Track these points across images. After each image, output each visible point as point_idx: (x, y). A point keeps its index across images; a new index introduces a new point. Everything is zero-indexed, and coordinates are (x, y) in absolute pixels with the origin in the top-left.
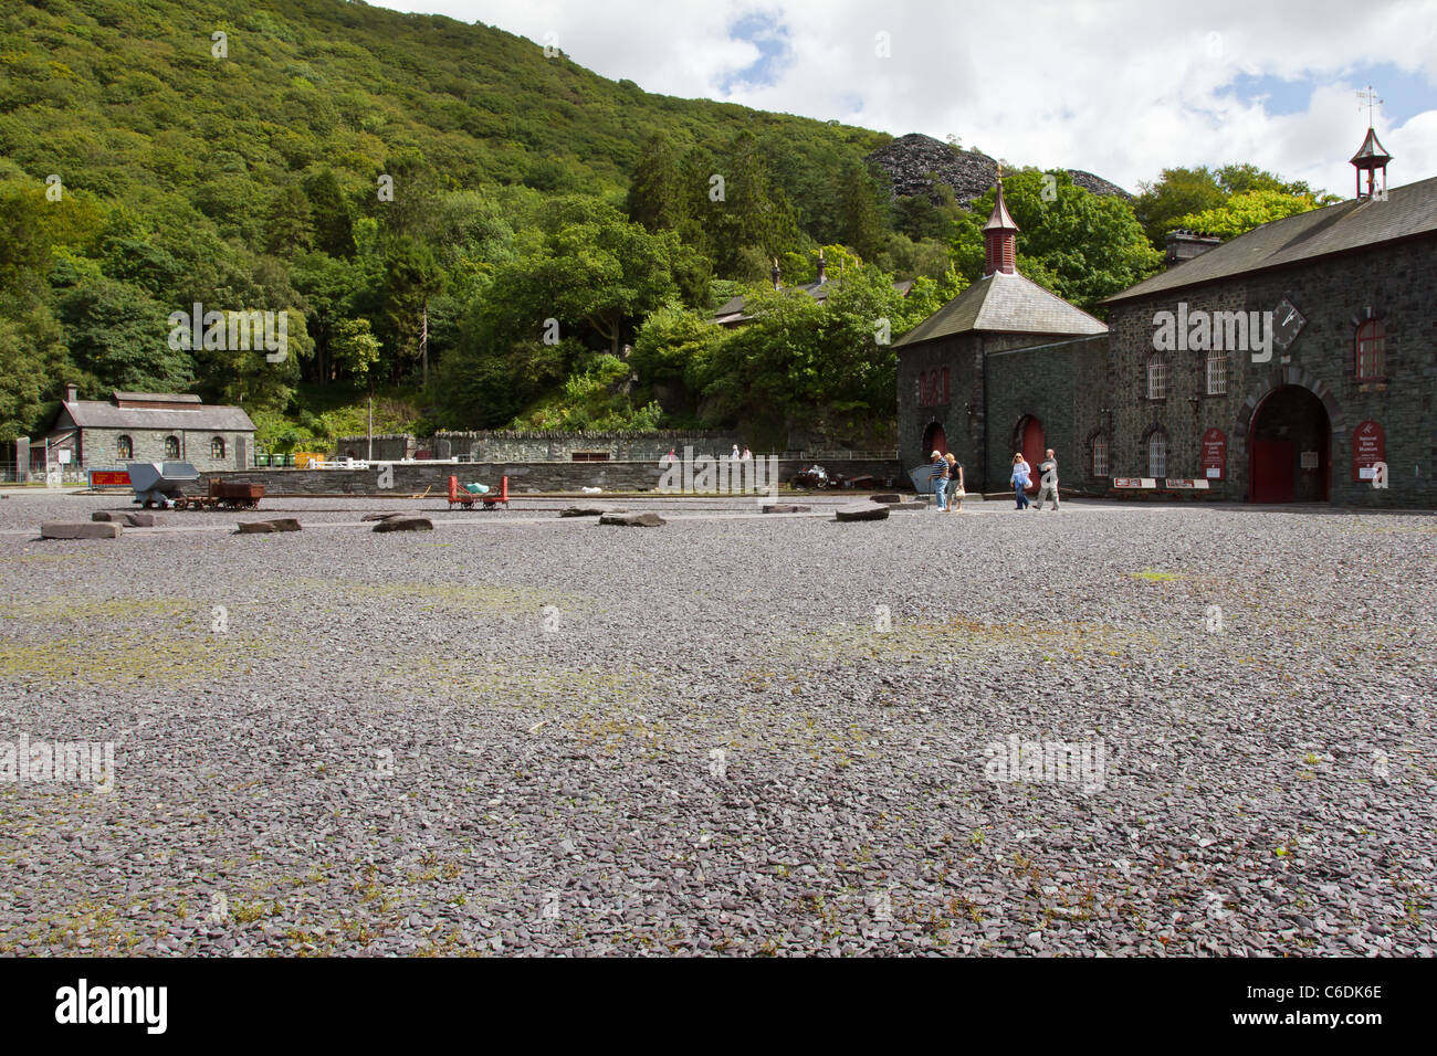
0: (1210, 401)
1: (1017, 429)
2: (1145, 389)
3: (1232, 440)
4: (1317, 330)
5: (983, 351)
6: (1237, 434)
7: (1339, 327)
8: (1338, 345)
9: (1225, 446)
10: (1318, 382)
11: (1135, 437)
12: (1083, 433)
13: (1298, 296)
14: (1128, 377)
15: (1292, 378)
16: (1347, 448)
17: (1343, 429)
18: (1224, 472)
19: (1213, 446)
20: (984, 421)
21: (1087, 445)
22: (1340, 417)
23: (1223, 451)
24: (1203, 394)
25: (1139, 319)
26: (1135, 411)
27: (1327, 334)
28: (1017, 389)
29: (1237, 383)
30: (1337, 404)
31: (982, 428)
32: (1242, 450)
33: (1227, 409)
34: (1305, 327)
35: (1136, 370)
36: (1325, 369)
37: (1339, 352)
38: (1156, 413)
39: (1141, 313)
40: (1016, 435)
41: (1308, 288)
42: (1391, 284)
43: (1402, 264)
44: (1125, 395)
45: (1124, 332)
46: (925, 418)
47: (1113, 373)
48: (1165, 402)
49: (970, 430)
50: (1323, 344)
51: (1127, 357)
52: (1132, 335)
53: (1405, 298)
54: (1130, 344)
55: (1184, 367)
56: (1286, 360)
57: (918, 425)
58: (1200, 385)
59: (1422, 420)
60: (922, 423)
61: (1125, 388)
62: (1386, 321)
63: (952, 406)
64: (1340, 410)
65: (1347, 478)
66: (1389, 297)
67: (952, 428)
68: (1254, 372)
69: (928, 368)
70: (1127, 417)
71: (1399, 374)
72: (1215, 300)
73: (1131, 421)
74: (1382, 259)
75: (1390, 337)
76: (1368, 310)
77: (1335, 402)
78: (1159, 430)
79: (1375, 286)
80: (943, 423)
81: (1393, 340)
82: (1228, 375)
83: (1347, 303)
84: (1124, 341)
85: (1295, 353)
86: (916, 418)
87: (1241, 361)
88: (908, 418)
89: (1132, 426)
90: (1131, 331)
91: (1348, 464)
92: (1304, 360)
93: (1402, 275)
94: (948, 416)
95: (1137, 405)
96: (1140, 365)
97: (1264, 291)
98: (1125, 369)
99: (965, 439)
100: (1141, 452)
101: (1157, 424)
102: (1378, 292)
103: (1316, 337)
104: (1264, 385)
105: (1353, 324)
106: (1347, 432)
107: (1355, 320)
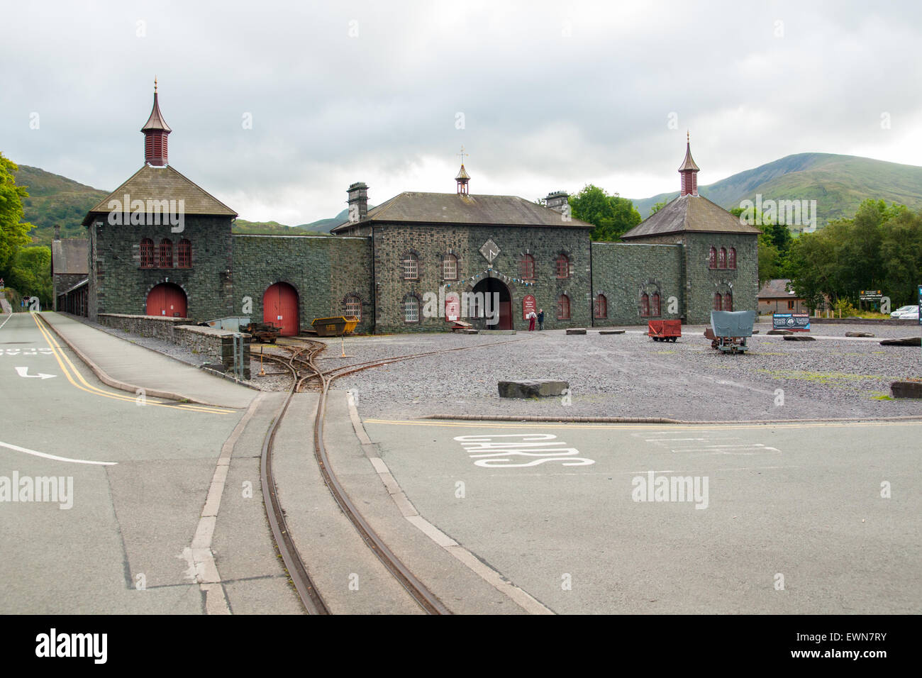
1: (266, 291)
2: (403, 273)
8: (515, 262)
10: (506, 277)
11: (398, 299)
13: (496, 239)
14: (391, 265)
15: (494, 274)
16: (520, 306)
17: (518, 298)
21: (342, 304)
22: (516, 293)
24: (444, 279)
25: (399, 233)
26: (398, 285)
27: (510, 257)
28: (268, 264)
29: (464, 274)
33: (459, 286)
34: (500, 253)
35: (397, 262)
36: (509, 272)
37: (516, 266)
38: (413, 287)
39: (401, 231)
41: (501, 236)
42: (536, 242)
43: (540, 234)
44: (388, 276)
45: (388, 239)
46: (152, 278)
47: (379, 262)
48: (418, 281)
49: (223, 291)
50: (509, 262)
51: (391, 254)
52: (395, 242)
53: (542, 248)
54: (393, 247)
55: (432, 264)
56: (491, 266)
57: (138, 284)
58: (442, 274)
59: (550, 295)
60: (145, 282)
61: (388, 272)
62: (535, 256)
63: (196, 270)
64: (516, 290)
65: (520, 319)
66: (536, 247)
67: (196, 288)
68: (474, 270)
69: (156, 237)
70: (391, 288)
71: (540, 277)
72: (450, 233)
73: (394, 290)
74: (533, 231)
75: (536, 262)
76: (528, 250)
77: (514, 287)
78: (414, 296)
79: (530, 241)
80: (181, 284)
81: (538, 264)
82: (458, 270)
83: (518, 246)
84: (388, 244)
85: (495, 264)
86: (135, 278)
87: (467, 264)
88: (120, 277)
89: (394, 293)
90: (394, 239)
91: (520, 313)
92: (500, 267)
93: (540, 239)
94: (190, 278)
95: (399, 282)
96: (400, 260)
97: (478, 233)
98: (388, 260)
99: (216, 297)
100: (402, 308)
101: (414, 292)
102: (531, 244)
103: (505, 259)
104: (480, 277)
105: (521, 255)
106: (519, 300)
107: (522, 253)
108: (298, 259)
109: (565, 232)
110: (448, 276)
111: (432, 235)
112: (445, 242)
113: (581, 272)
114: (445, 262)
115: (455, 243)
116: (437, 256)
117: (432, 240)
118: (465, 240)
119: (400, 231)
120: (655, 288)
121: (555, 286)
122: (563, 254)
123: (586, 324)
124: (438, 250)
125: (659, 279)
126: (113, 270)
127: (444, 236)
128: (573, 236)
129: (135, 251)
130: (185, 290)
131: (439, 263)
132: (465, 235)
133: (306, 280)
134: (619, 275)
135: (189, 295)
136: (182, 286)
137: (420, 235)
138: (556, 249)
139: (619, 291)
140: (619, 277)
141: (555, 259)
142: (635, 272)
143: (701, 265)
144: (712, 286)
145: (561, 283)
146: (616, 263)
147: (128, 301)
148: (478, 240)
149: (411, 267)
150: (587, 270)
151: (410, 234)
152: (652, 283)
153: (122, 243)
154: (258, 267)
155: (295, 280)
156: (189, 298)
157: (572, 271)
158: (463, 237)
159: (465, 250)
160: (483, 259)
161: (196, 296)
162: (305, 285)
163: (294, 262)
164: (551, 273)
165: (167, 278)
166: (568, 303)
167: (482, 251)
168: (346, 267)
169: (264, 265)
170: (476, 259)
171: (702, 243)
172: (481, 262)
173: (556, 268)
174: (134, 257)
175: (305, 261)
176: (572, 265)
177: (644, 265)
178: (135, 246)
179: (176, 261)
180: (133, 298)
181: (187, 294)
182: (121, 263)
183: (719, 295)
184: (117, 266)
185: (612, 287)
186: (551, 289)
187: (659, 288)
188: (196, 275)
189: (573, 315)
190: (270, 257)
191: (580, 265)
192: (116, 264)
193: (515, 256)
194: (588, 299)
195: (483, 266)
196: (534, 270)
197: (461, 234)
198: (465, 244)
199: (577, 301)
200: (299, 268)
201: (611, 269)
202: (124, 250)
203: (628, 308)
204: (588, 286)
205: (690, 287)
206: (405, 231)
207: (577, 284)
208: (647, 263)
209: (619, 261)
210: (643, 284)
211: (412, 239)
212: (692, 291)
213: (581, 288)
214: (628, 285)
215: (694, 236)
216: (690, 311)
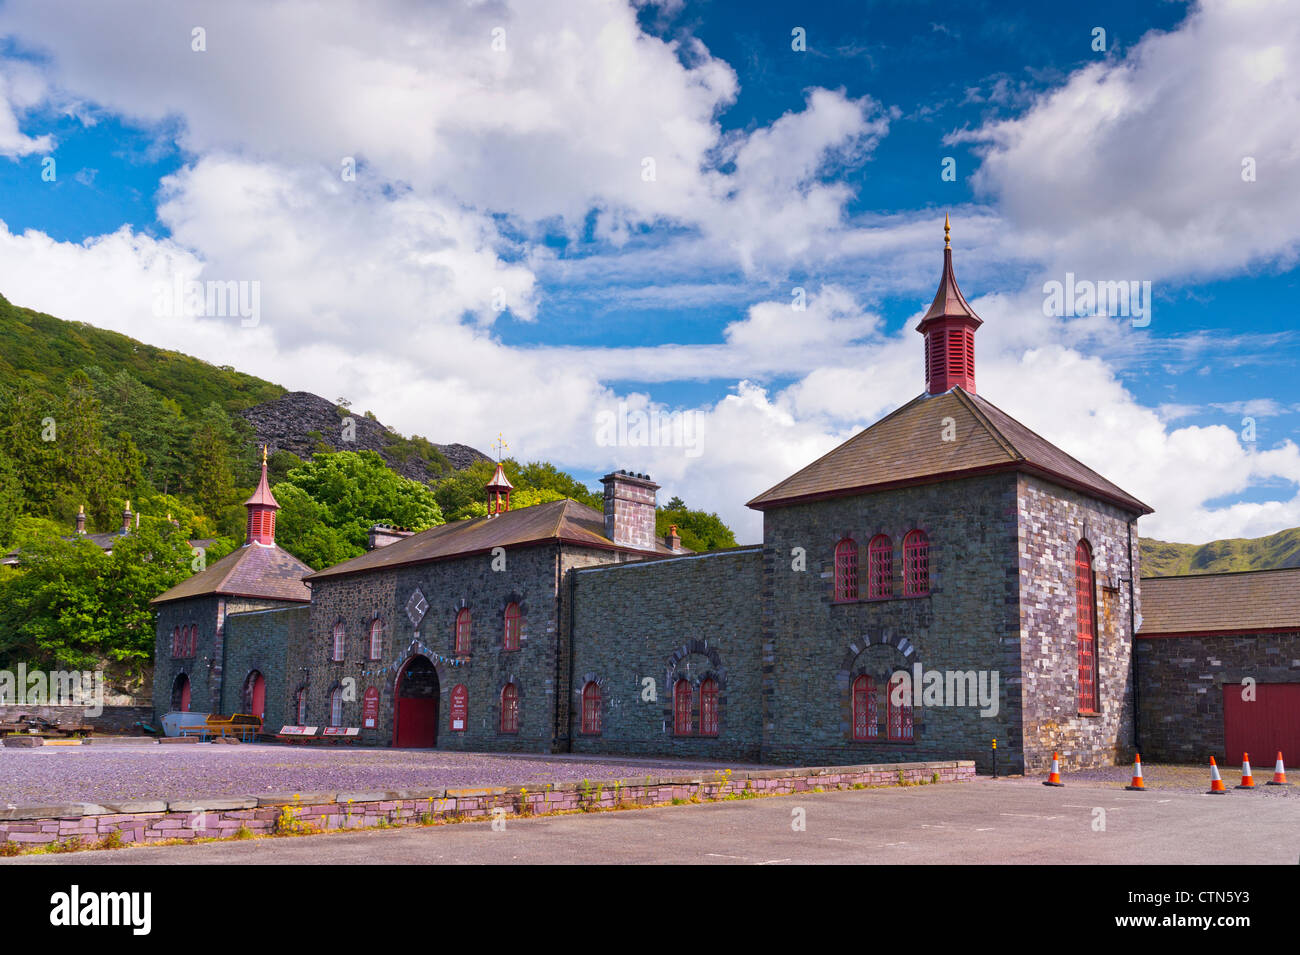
0: (372, 665)
1: (248, 682)
2: (332, 653)
3: (383, 696)
4: (435, 613)
5: (225, 611)
6: (386, 692)
7: (447, 612)
8: (446, 625)
9: (379, 701)
10: (434, 654)
12: (292, 687)
13: (426, 586)
14: (321, 642)
15: (420, 649)
16: (448, 705)
17: (446, 690)
18: (377, 722)
19: (371, 700)
20: (222, 673)
21: (295, 698)
22: (445, 680)
23: (377, 705)
24: (367, 659)
26: (324, 670)
27: (440, 617)
28: (249, 648)
29: (388, 651)
30: (444, 670)
31: (220, 680)
32: (388, 705)
33: (381, 671)
34: (429, 611)
35: (327, 636)
36: (438, 644)
37: (447, 631)
38: (337, 673)
40: (246, 687)
41: (432, 581)
42: (476, 584)
43: (482, 569)
45: (322, 604)
46: (177, 668)
47: (313, 638)
48: (343, 664)
50: (438, 625)
51: (322, 625)
52: (327, 607)
53: (483, 595)
54: (325, 614)
55: (357, 636)
56: (417, 635)
59: (488, 685)
60: (173, 674)
62: (472, 610)
64: (445, 676)
65: (446, 729)
66: (475, 593)
67: (195, 679)
68: (398, 643)
69: (181, 624)
71: (478, 650)
74: (473, 564)
75: (475, 622)
76: (464, 601)
80: (189, 674)
81: (476, 625)
82: (383, 644)
83: (452, 595)
84: (321, 611)
85: (420, 630)
86: (169, 668)
87: (391, 634)
90: (326, 603)
91: (448, 717)
92: (426, 636)
93: (481, 577)
94: (193, 668)
97: (406, 580)
101: (337, 681)
103: (434, 619)
104: (404, 655)
105: (455, 610)
106: (449, 692)
107: (456, 608)
108: (267, 640)
110: (372, 654)
111: (360, 592)
112: (372, 600)
113: (538, 636)
115: (382, 601)
116: (363, 623)
117: (359, 599)
118: (393, 593)
119: (333, 590)
120: (705, 664)
122: (514, 602)
123: (540, 744)
124: (364, 613)
125: (713, 642)
126: (160, 661)
128: (530, 563)
129: (171, 641)
130: (190, 681)
131: (364, 634)
132: (392, 586)
133: (270, 667)
135: (192, 687)
136: (189, 677)
137: (349, 594)
138: (501, 593)
139: (626, 672)
140: (626, 642)
141: (499, 613)
142: (659, 627)
143: (806, 595)
144: (840, 652)
145: (507, 660)
147: (164, 693)
148: (407, 592)
150: (549, 630)
151: (341, 593)
152: (697, 648)
153: (166, 633)
154: (242, 652)
155: (263, 667)
156: (192, 690)
157: (524, 633)
158: (390, 585)
159: (391, 611)
160: (410, 623)
161: (195, 688)
162: (270, 673)
163: (264, 644)
165: (183, 669)
166: (517, 700)
167: (407, 609)
169: (246, 649)
170: (400, 624)
171: (809, 530)
172: (407, 628)
174: (170, 646)
175: (271, 642)
176: (526, 621)
177: (679, 609)
178: (171, 635)
179: (189, 649)
180: (166, 691)
182: (164, 654)
183: (865, 680)
184: (163, 657)
185: (611, 665)
186: (490, 671)
187: (716, 663)
188: (196, 664)
189: (522, 725)
190: (249, 639)
191: (538, 621)
194: (548, 692)
195: (408, 635)
196: (470, 638)
198: (392, 600)
200: (267, 652)
202: (166, 640)
203: (640, 714)
204: (548, 664)
205: (771, 658)
206: (336, 590)
207: (530, 661)
208: (687, 604)
209: (627, 604)
210: (675, 656)
211: (341, 600)
212: (778, 671)
213: (536, 669)
214: (643, 659)
215: (787, 513)
216: (771, 726)
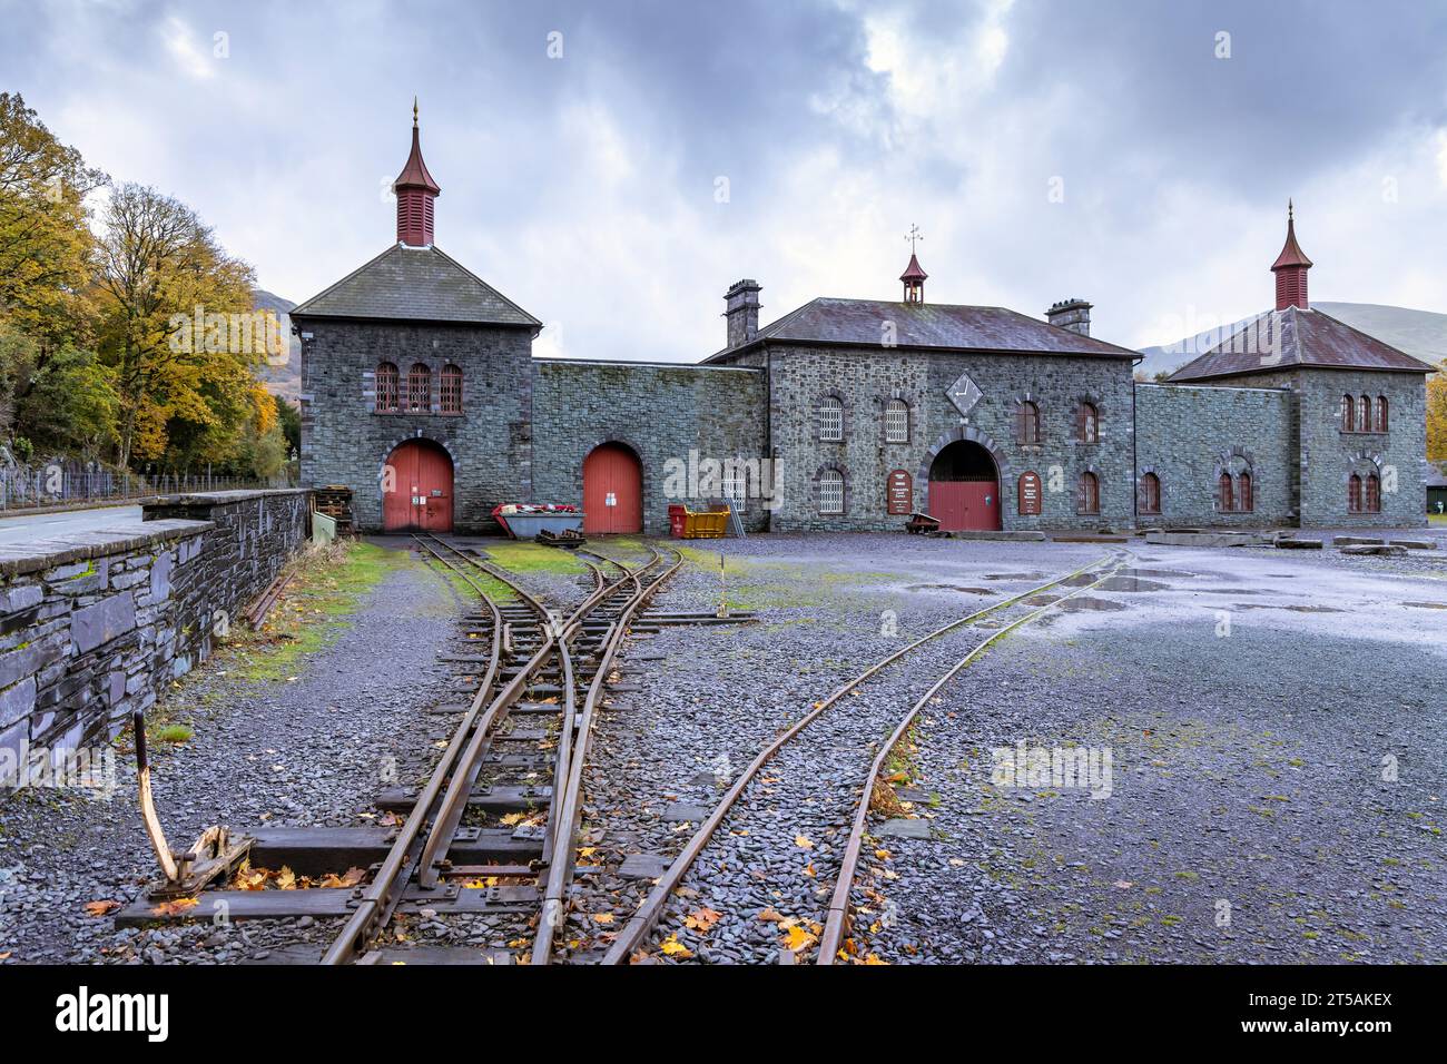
0: (891, 447)
3: (916, 481)
4: (990, 402)
6: (920, 476)
8: (1005, 415)
9: (910, 486)
10: (991, 441)
11: (809, 474)
13: (974, 374)
14: (798, 416)
15: (970, 435)
16: (1014, 489)
17: (1010, 475)
18: (909, 507)
19: (897, 484)
22: (1007, 467)
23: (908, 489)
25: (812, 362)
26: (809, 451)
27: (998, 407)
28: (592, 410)
29: (920, 434)
30: (1005, 457)
32: (925, 489)
33: (911, 454)
34: (981, 400)
35: (808, 411)
36: (996, 432)
37: (1008, 421)
38: (834, 454)
39: (816, 358)
41: (983, 369)
42: (1043, 381)
43: (1049, 368)
44: (793, 433)
45: (794, 372)
46: (395, 430)
47: (778, 410)
48: (843, 443)
49: (514, 454)
50: (996, 414)
51: (798, 397)
52: (804, 376)
53: (1052, 392)
54: (802, 385)
55: (867, 415)
56: (966, 421)
57: (370, 439)
58: (883, 432)
59: (1064, 472)
60: (383, 437)
61: (793, 426)
62: (1039, 405)
63: (470, 418)
64: (1008, 462)
65: (1014, 511)
66: (1041, 389)
67: (469, 448)
68: (937, 427)
69: (402, 360)
70: (797, 455)
71: (1048, 441)
72: (898, 362)
73: (802, 459)
74: (1037, 362)
75: (1042, 415)
76: (1028, 394)
77: (1004, 456)
78: (836, 469)
79: (1033, 379)
80: (444, 440)
81: (1045, 418)
82: (910, 426)
83: (1012, 388)
84: (794, 380)
85: (972, 417)
86: (365, 429)
87: (925, 416)
88: (340, 428)
89: (804, 463)
90: (803, 373)
91: (1015, 501)
92: (980, 423)
93: (1050, 376)
94: (459, 432)
95: (810, 444)
96: (813, 406)
97: (944, 364)
98: (793, 408)
99: (503, 464)
100: (814, 489)
101: (836, 463)
102: (1034, 384)
103: (990, 408)
104: (947, 438)
105: (1016, 402)
106: (1013, 479)
107: (1018, 400)
108: (643, 403)
109: (1092, 364)
110: (893, 436)
111: (867, 367)
112: (888, 378)
113: (1116, 434)
114: (888, 412)
115: (905, 381)
116: (875, 401)
117: (866, 374)
118: (923, 375)
119: (814, 357)
120: (1243, 464)
121: (1074, 457)
122: (1089, 403)
124: (877, 391)
125: (1250, 449)
126: (329, 415)
127: (887, 369)
128: (1104, 371)
129: (366, 384)
130: (450, 451)
131: (880, 414)
132: (922, 367)
133: (654, 439)
134: (1182, 440)
135: (457, 460)
136: (445, 445)
137: (846, 366)
138: (1075, 393)
139: (1182, 467)
140: (1181, 444)
141: (1074, 411)
142: (1210, 435)
143: (1326, 425)
144: (1345, 461)
145: (1086, 451)
146: (1176, 420)
147: (353, 468)
148: (945, 376)
149: (831, 420)
151: (831, 363)
152: (1238, 454)
153: (345, 369)
154: (575, 414)
155: (635, 438)
156: (457, 465)
157: (1103, 431)
158: (919, 368)
159: (922, 393)
160: (952, 408)
161: (470, 461)
162: (654, 448)
163: (635, 408)
164: (1068, 434)
165: (420, 431)
166: (1096, 487)
167: (950, 394)
168: (722, 418)
169: (586, 411)
170: (940, 408)
171: (1327, 386)
172: (948, 413)
173: (1075, 425)
174: (365, 393)
175: (653, 406)
176: (1104, 421)
177: (1224, 424)
178: (366, 375)
179: (436, 402)
180: (361, 464)
181: (454, 458)
182: (344, 404)
183: (1356, 477)
184: (336, 409)
185: (1168, 461)
186: (1066, 461)
187: (1250, 464)
188: (469, 427)
189: (1104, 506)
190: (595, 399)
191: (1116, 422)
192: (334, 405)
193: (1006, 403)
194: (1129, 480)
195: (951, 420)
196: (1037, 430)
197: (915, 366)
198: (923, 383)
199: (1110, 483)
200: (644, 419)
201: (1168, 430)
202: (348, 380)
203: (1195, 497)
204: (1128, 458)
205: (1306, 463)
206: (822, 358)
207: (1110, 454)
208: (1230, 420)
209: (1182, 415)
210: (1222, 457)
211: (834, 372)
212: (1310, 470)
213: (1118, 461)
214: (1196, 457)
215: (1315, 373)
216: (1306, 505)
